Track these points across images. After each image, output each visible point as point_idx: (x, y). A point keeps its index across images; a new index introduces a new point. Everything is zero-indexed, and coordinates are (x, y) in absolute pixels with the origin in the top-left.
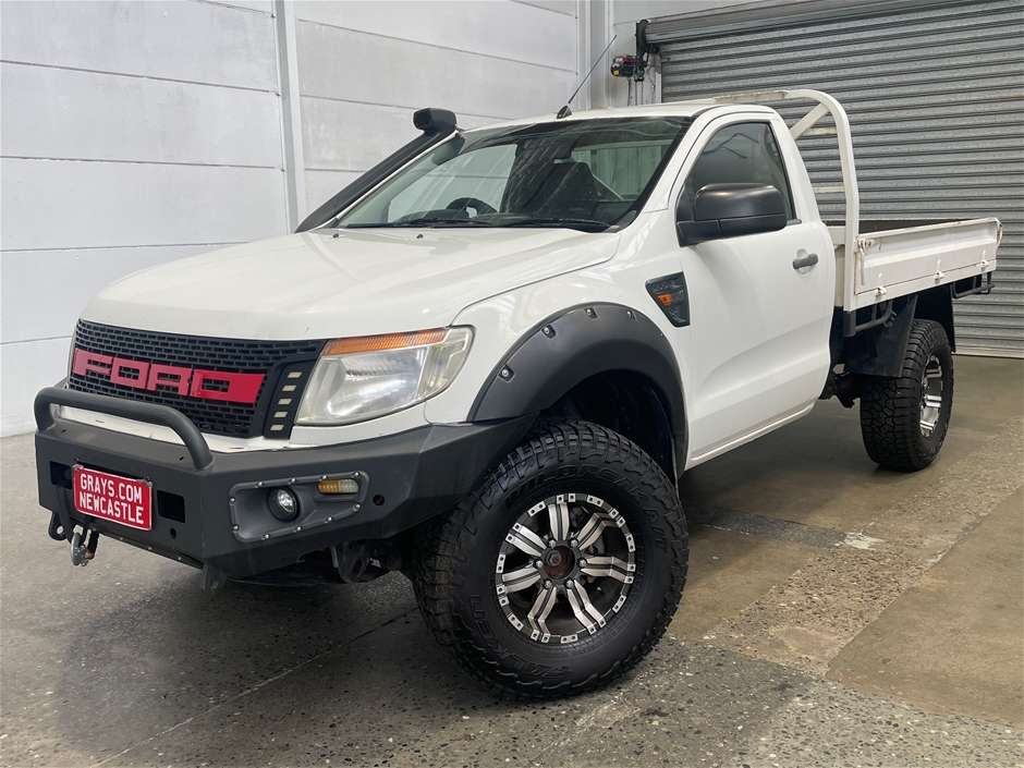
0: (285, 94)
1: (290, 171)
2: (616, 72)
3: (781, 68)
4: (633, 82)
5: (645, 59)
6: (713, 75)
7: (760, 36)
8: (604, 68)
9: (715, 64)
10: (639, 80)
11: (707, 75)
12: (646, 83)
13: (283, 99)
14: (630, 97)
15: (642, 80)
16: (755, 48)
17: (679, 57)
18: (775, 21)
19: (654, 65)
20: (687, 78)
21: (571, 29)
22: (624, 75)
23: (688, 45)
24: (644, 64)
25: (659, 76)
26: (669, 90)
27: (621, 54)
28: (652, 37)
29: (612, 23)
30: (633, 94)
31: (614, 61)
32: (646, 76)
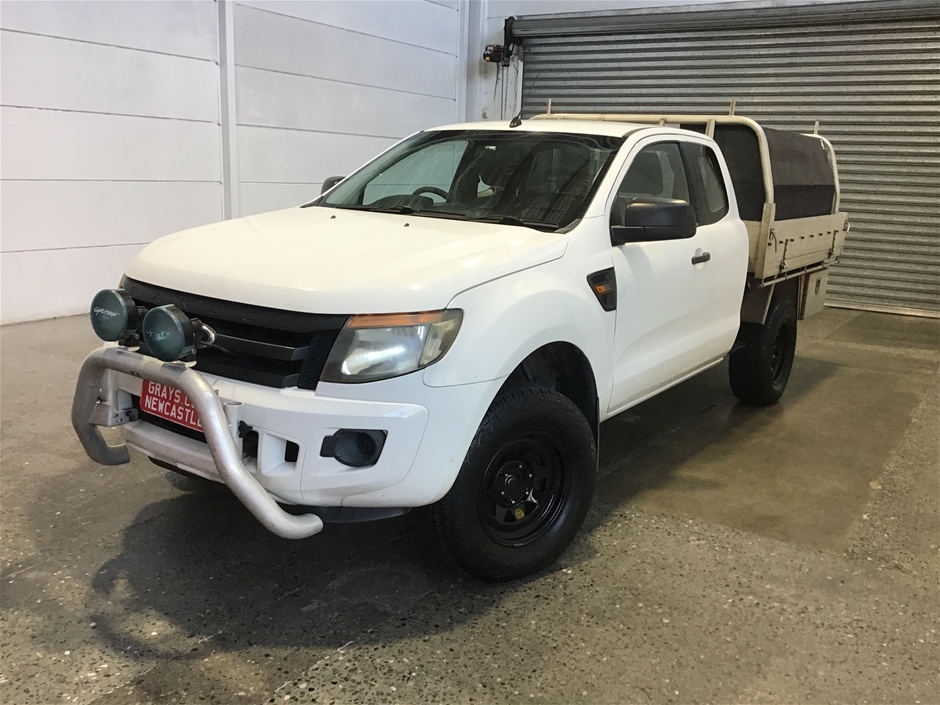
0: (222, 63)
1: (224, 125)
2: (488, 58)
3: (615, 65)
4: (501, 67)
5: (511, 48)
6: (564, 66)
7: (600, 39)
8: (479, 55)
9: (565, 57)
10: (505, 65)
11: (558, 66)
12: (511, 68)
13: (221, 67)
14: (498, 79)
15: (508, 66)
16: (595, 48)
17: (538, 50)
18: (612, 27)
19: (517, 54)
20: (543, 66)
21: (453, 21)
22: (493, 61)
23: (545, 41)
24: (510, 53)
25: (521, 64)
26: (528, 75)
27: (492, 44)
28: (518, 32)
29: (486, 17)
30: (500, 76)
31: (486, 49)
32: (511, 63)
